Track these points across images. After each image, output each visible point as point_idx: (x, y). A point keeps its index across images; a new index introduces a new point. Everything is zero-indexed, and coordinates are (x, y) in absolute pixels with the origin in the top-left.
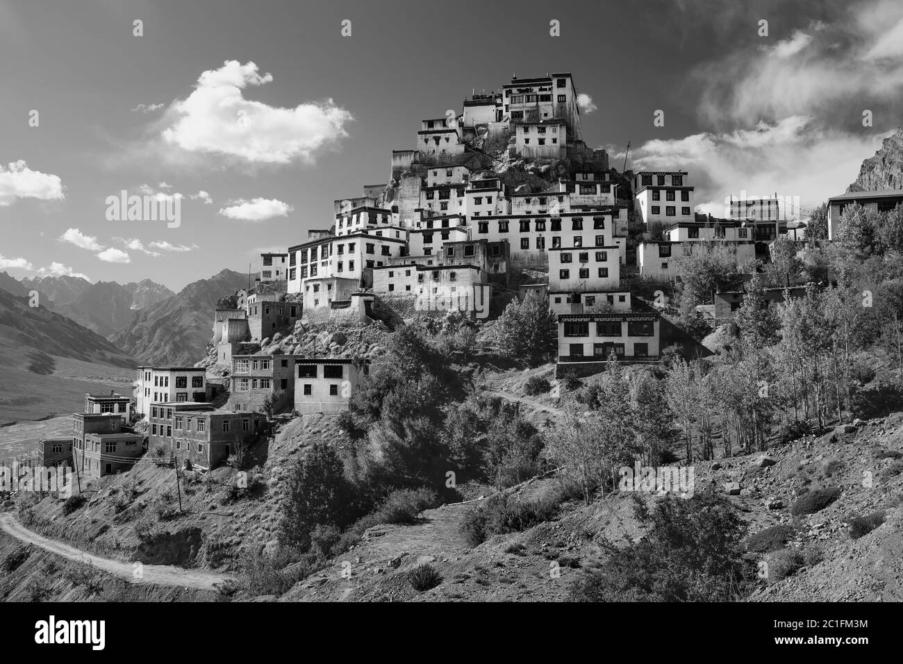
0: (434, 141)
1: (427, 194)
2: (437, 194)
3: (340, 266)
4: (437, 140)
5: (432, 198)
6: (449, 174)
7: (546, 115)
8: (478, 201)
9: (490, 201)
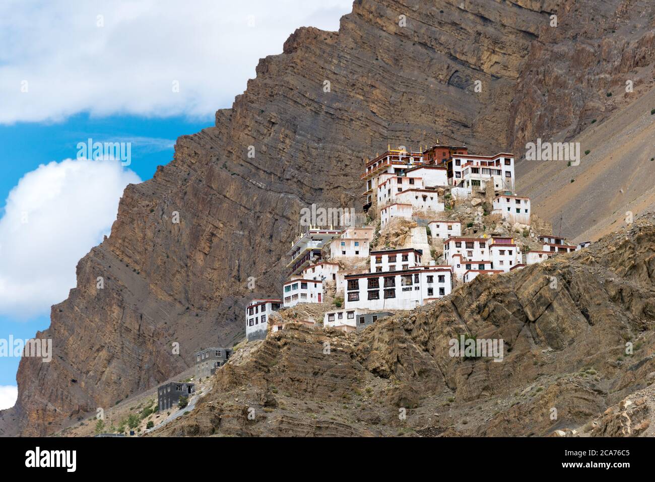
0: (422, 199)
1: (456, 243)
2: (463, 244)
3: (430, 291)
4: (425, 198)
5: (460, 247)
6: (450, 228)
7: (497, 186)
8: (502, 252)
9: (510, 252)
